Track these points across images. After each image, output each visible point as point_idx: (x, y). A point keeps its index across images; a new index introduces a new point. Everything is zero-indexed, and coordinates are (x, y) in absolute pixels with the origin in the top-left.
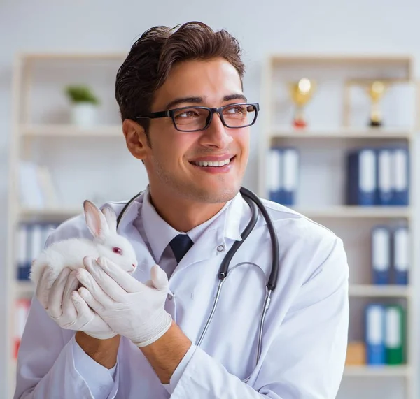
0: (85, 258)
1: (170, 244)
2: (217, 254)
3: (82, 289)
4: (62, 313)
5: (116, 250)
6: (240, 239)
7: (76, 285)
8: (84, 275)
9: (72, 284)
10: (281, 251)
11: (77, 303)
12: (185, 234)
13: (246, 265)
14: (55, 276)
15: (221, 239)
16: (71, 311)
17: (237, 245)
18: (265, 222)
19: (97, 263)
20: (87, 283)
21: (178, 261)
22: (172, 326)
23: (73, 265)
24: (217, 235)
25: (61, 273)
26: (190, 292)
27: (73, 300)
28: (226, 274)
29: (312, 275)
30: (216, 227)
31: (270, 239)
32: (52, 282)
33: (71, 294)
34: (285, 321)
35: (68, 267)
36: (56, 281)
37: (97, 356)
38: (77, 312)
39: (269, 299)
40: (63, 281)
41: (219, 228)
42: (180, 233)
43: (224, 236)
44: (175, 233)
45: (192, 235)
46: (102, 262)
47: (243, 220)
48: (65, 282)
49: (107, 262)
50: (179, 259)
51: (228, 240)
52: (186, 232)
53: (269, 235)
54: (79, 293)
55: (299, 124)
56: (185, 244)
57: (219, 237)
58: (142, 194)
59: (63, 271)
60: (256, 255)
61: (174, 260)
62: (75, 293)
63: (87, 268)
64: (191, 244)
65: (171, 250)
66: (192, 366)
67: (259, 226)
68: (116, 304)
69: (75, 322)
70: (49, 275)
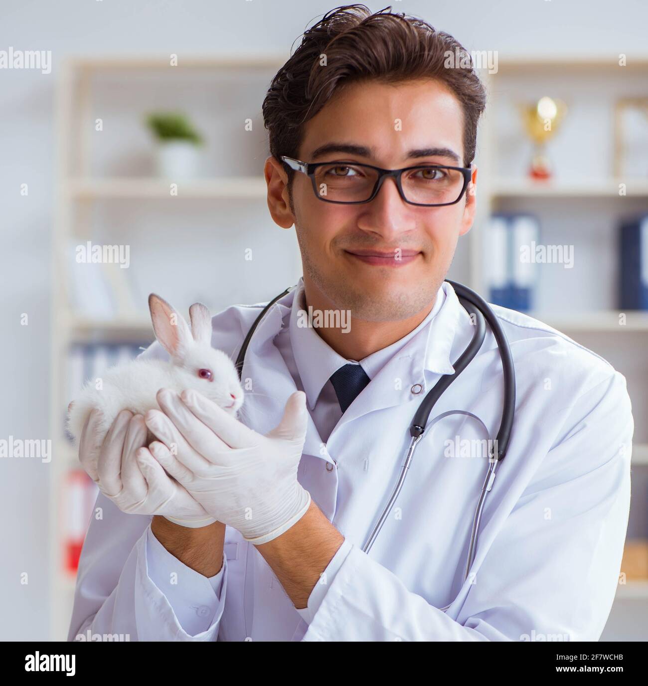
0: (159, 392)
1: (331, 379)
2: (411, 399)
3: (155, 445)
4: (122, 486)
5: (203, 373)
6: (452, 372)
7: (141, 438)
8: (158, 422)
9: (137, 436)
10: (519, 394)
11: (147, 467)
12: (357, 364)
13: (457, 416)
14: (107, 426)
15: (419, 375)
16: (136, 482)
17: (445, 381)
18: (495, 345)
19: (181, 399)
20: (164, 434)
21: (344, 408)
22: (310, 510)
23: (136, 405)
24: (412, 366)
25: (116, 420)
26: (362, 460)
27: (139, 464)
28: (423, 428)
29: (567, 435)
30: (410, 352)
31: (502, 373)
32: (103, 434)
33: (137, 453)
34: (517, 508)
35: (127, 409)
36: (109, 433)
37: (187, 555)
38: (147, 484)
39: (493, 476)
40: (120, 432)
41: (415, 354)
42: (349, 362)
43: (424, 368)
44: (340, 362)
45: (368, 366)
46: (189, 400)
47: (458, 341)
48: (124, 434)
49: (198, 400)
50: (345, 405)
51: (430, 375)
52: (358, 361)
53: (500, 365)
54: (151, 451)
55: (539, 174)
56: (356, 380)
57: (416, 370)
58: (291, 291)
59: (119, 414)
60: (477, 399)
61: (337, 406)
62: (144, 451)
63: (164, 409)
64: (366, 380)
65: (332, 390)
66: (344, 576)
67: (487, 350)
68: (214, 468)
69: (145, 500)
70: (96, 425)
